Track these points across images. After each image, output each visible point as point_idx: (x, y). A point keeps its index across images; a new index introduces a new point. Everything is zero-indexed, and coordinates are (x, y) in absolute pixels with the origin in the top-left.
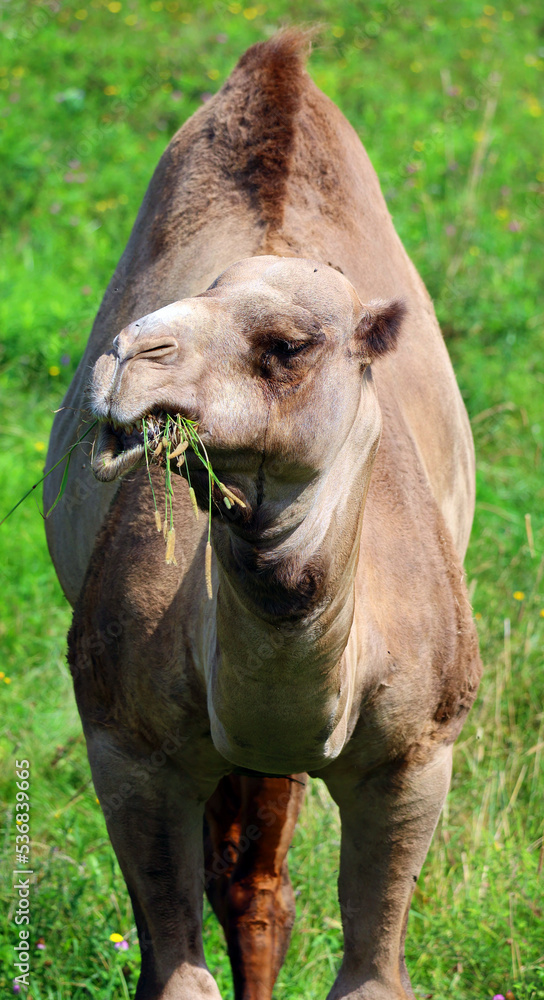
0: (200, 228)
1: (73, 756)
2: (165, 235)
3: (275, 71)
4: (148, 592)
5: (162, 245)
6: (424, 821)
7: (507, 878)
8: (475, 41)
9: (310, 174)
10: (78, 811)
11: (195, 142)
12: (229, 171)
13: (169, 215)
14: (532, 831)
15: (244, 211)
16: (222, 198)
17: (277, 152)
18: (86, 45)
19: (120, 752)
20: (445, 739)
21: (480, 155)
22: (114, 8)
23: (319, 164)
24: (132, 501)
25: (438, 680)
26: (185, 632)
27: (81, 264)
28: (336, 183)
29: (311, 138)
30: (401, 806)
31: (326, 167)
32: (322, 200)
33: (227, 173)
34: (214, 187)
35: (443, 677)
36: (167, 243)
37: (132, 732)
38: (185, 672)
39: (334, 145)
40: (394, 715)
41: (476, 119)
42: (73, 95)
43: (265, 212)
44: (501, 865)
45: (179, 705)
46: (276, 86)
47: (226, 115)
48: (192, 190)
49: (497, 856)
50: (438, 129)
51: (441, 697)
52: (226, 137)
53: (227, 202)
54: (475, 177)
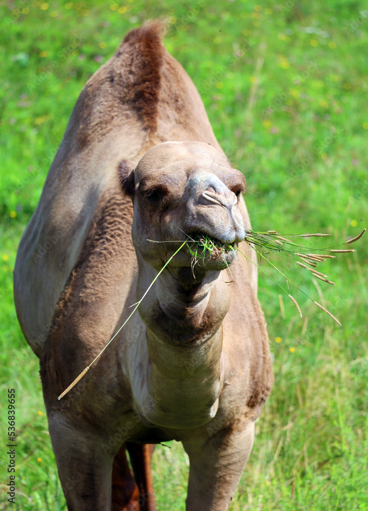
0: (108, 132)
1: (25, 434)
2: (87, 137)
3: (147, 44)
4: (94, 333)
5: (85, 142)
6: (239, 464)
7: (273, 502)
8: (250, 26)
9: (169, 101)
10: (28, 466)
11: (102, 84)
12: (124, 100)
13: (89, 125)
14: (287, 474)
15: (134, 122)
16: (120, 115)
17: (152, 89)
18: (29, 28)
19: (70, 426)
20: (252, 417)
21: (254, 91)
22: (44, 7)
23: (174, 96)
24: (81, 283)
25: (252, 382)
26: (117, 354)
27: (28, 153)
28: (183, 106)
29: (169, 81)
30: (227, 455)
31: (178, 98)
32: (177, 116)
33: (123, 101)
34: (115, 109)
35: (255, 380)
36: (89, 141)
37: (78, 414)
38: (116, 377)
39: (181, 85)
40: (231, 401)
41: (252, 70)
42: (22, 57)
43: (147, 123)
44: (270, 494)
45: (112, 396)
46: (149, 52)
47: (120, 69)
48: (102, 111)
49: (267, 489)
50: (230, 76)
51: (253, 393)
52: (121, 81)
53: (124, 117)
54: (252, 103)
